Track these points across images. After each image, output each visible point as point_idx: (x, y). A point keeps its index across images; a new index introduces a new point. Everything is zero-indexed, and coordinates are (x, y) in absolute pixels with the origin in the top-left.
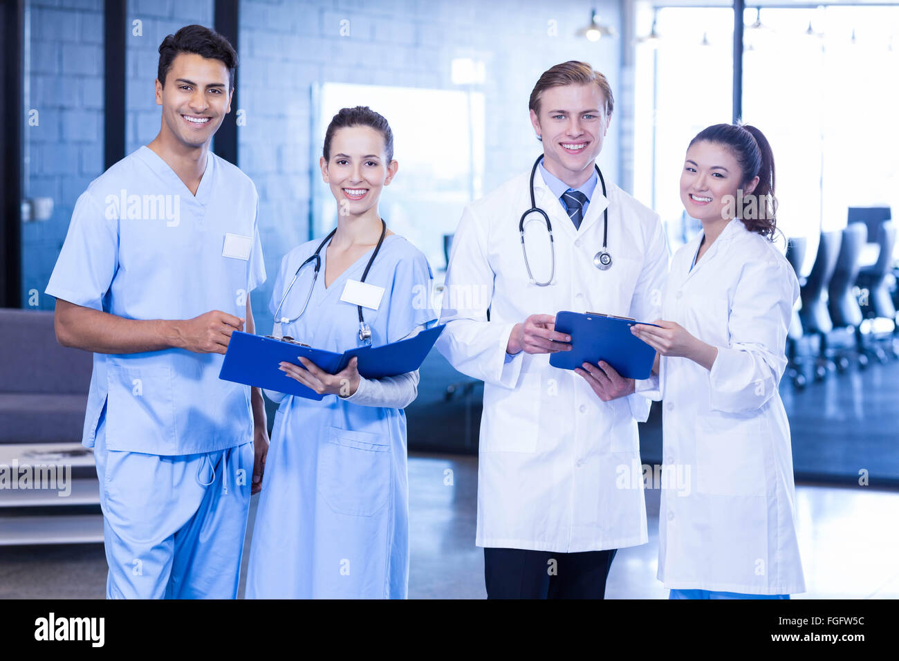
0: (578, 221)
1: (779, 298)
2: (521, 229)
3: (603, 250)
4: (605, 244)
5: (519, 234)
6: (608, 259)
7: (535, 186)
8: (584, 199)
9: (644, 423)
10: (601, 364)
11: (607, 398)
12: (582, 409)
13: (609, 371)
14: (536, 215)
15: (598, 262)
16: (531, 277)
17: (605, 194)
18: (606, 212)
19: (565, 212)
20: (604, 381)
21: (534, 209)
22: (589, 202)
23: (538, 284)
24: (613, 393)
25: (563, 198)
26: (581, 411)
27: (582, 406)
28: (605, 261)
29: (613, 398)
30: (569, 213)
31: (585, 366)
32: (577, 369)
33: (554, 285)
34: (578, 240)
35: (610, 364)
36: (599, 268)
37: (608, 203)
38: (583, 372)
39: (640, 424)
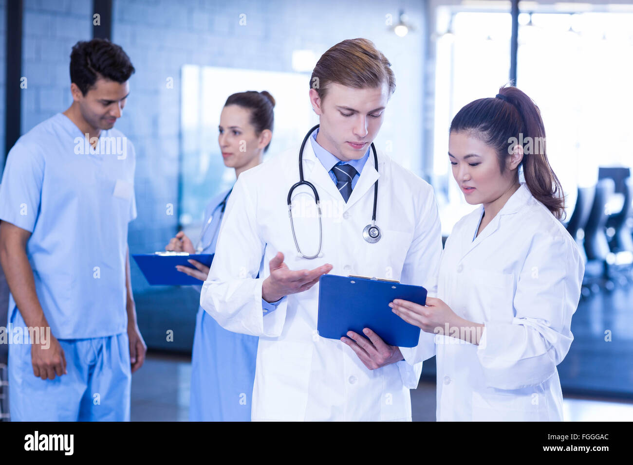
0: (347, 193)
1: (564, 274)
2: (289, 202)
3: (371, 223)
4: (374, 218)
5: (287, 207)
6: (376, 232)
7: (304, 158)
8: (354, 173)
9: (414, 389)
10: (366, 331)
11: (374, 366)
12: (352, 380)
13: (374, 338)
14: (305, 187)
15: (366, 235)
16: (299, 251)
17: (377, 168)
18: (376, 184)
19: (334, 185)
20: (369, 348)
21: (302, 182)
22: (359, 175)
23: (305, 258)
24: (380, 361)
25: (333, 170)
26: (351, 382)
27: (351, 377)
28: (374, 234)
29: (380, 366)
30: (338, 186)
31: (350, 334)
32: (343, 338)
33: (322, 257)
34: (346, 212)
35: (375, 331)
36: (367, 241)
37: (379, 176)
38: (348, 341)
39: (411, 391)
